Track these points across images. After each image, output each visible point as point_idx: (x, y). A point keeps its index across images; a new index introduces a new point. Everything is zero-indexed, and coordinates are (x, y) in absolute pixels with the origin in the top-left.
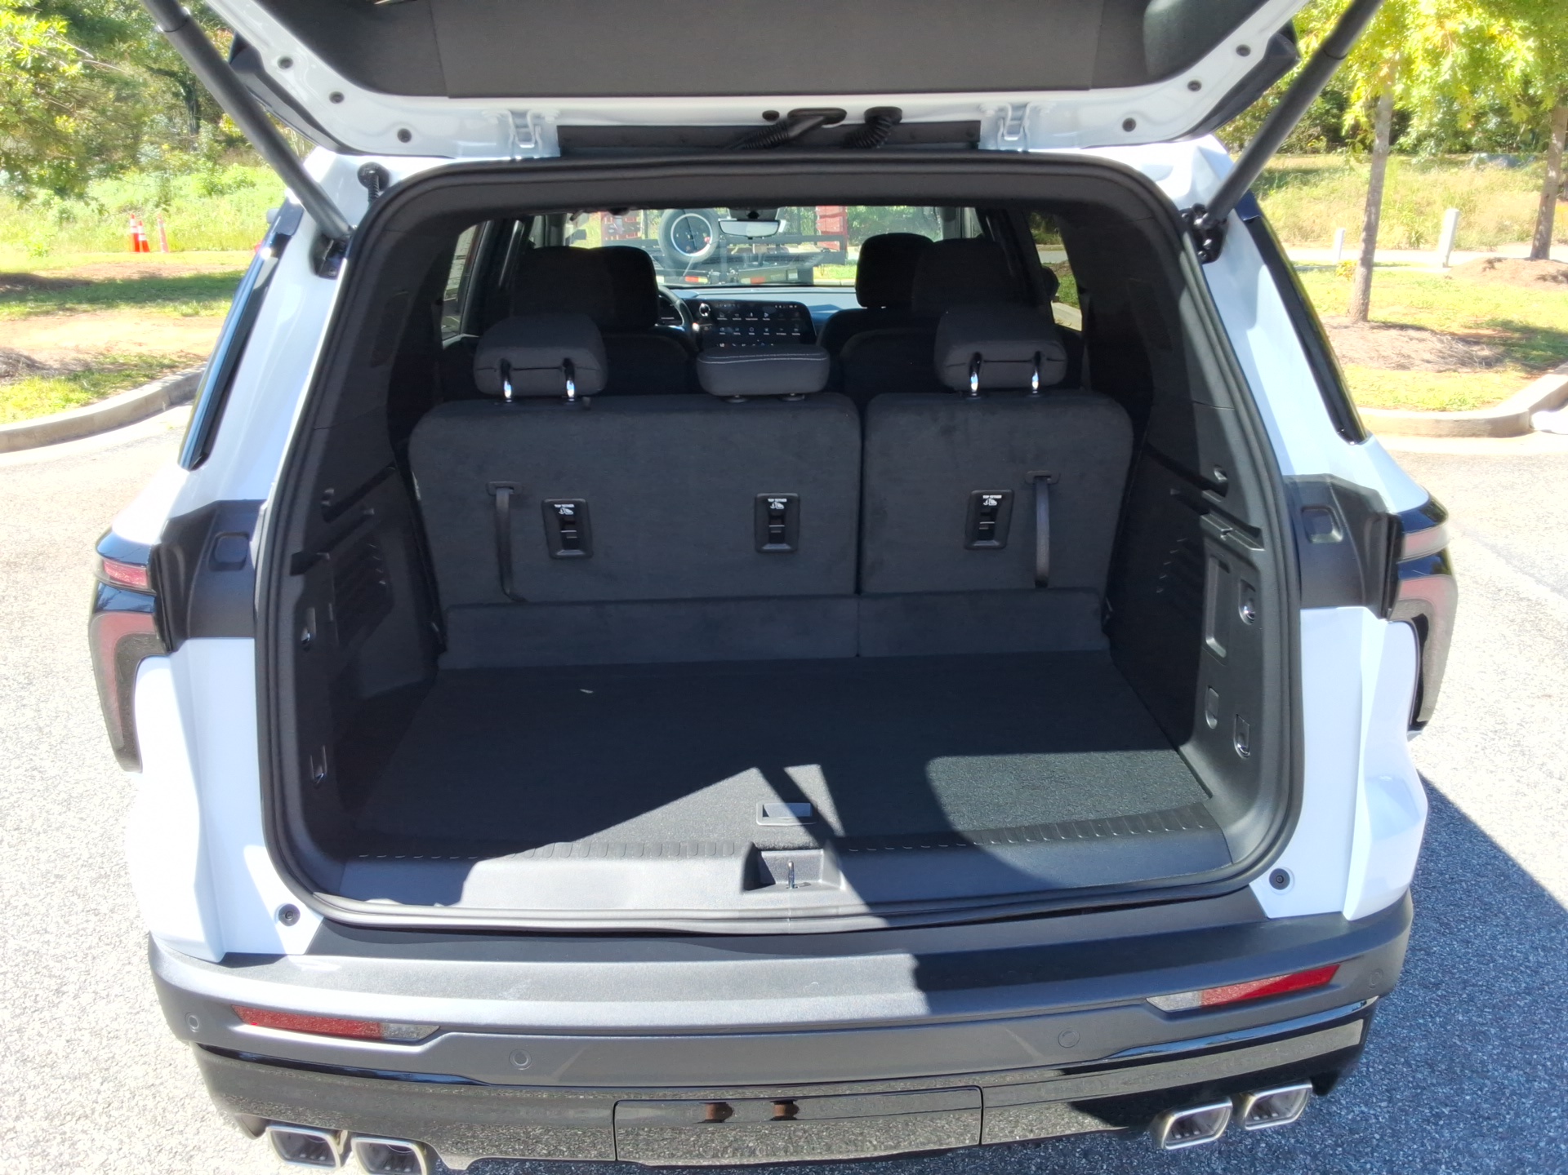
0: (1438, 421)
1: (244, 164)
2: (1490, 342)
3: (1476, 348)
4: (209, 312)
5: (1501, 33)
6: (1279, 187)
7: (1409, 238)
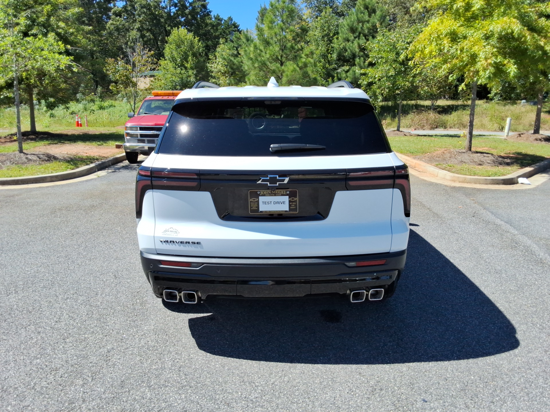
0: (486, 179)
1: (112, 100)
2: (511, 158)
3: (506, 160)
4: (106, 144)
5: (507, 63)
6: (455, 111)
7: (499, 127)
